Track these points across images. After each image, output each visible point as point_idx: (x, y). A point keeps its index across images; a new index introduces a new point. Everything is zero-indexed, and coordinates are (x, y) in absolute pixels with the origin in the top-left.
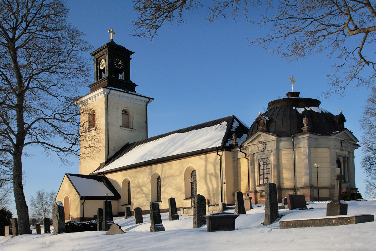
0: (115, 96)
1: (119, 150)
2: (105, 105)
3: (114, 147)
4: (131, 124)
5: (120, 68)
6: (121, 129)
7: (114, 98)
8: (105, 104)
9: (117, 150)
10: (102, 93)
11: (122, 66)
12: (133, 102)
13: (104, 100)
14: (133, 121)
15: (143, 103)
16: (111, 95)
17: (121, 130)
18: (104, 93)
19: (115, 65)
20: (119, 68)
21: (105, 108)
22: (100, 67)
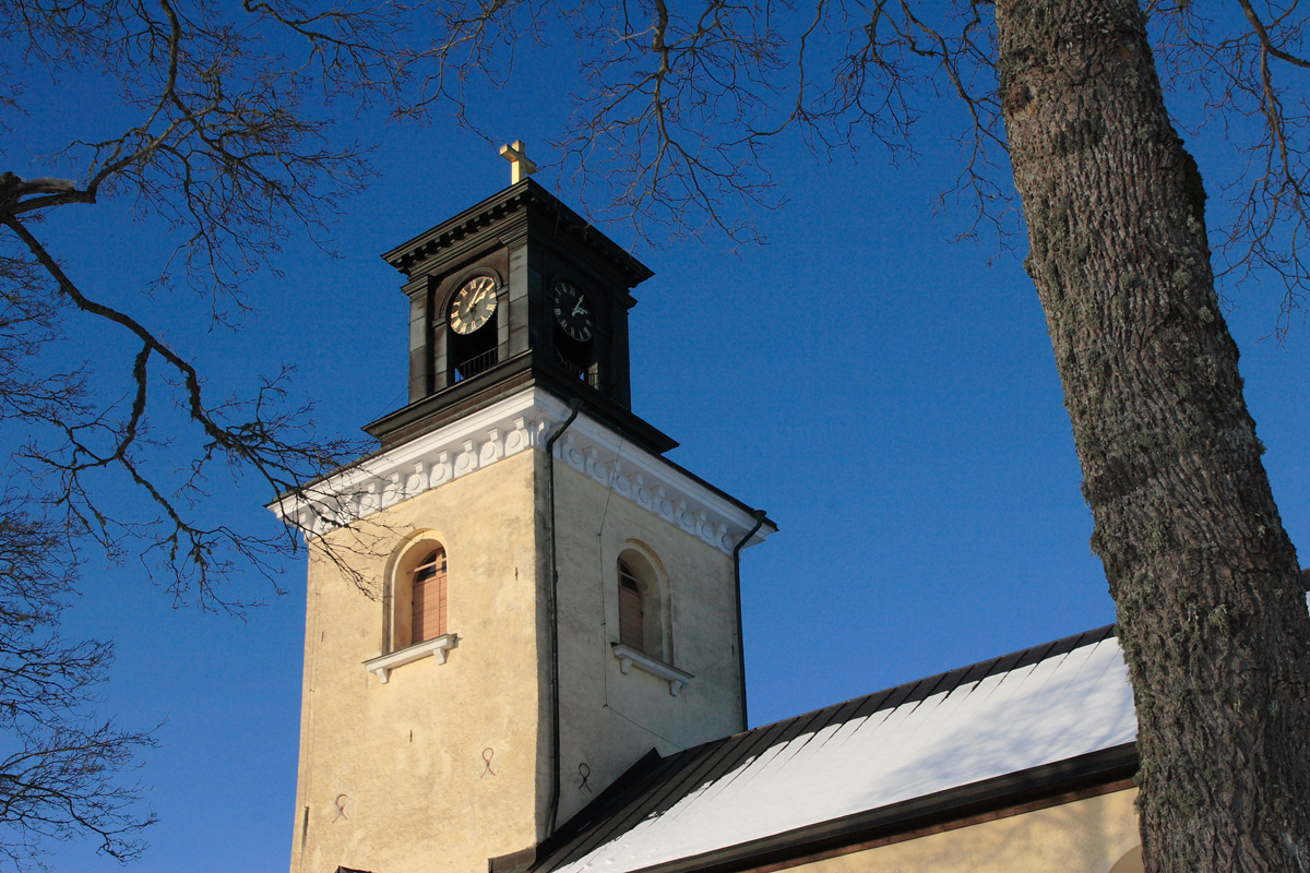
0: (590, 462)
1: (609, 782)
2: (536, 499)
3: (585, 761)
4: (665, 641)
5: (577, 334)
6: (620, 658)
7: (580, 468)
8: (536, 491)
9: (603, 781)
10: (520, 423)
11: (588, 327)
12: (670, 519)
13: (531, 465)
14: (674, 625)
15: (719, 538)
16: (567, 448)
17: (616, 663)
18: (530, 424)
19: (558, 312)
20: (573, 333)
21: (537, 512)
22: (455, 325)
